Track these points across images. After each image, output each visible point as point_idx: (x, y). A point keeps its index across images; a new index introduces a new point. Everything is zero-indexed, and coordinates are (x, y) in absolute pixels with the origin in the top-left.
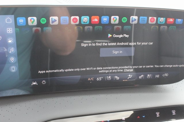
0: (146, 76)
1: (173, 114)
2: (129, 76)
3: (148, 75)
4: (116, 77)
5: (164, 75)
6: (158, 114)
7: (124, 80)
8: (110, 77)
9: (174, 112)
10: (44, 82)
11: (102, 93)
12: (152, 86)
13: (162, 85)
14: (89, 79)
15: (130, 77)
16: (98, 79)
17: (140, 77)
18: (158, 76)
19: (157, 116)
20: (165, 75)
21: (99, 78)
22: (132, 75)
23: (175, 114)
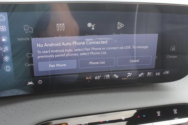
0: (146, 74)
3: (149, 73)
4: (115, 75)
5: (164, 73)
6: (159, 113)
7: (123, 79)
8: (108, 76)
9: (175, 111)
10: (40, 82)
11: (101, 92)
12: (153, 84)
13: (162, 83)
14: (87, 78)
15: (130, 75)
17: (140, 75)
18: (158, 74)
19: (158, 115)
20: (165, 73)
21: (97, 77)
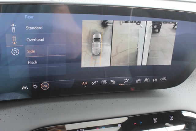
0: (143, 80)
1: (171, 120)
2: (125, 80)
3: (146, 79)
4: (112, 81)
5: (161, 79)
6: (155, 120)
7: (120, 85)
8: (105, 81)
9: (171, 118)
10: (35, 87)
11: (97, 98)
12: (150, 90)
13: (159, 90)
14: (83, 83)
15: (127, 81)
16: (93, 84)
17: (137, 81)
18: (155, 80)
19: (155, 122)
20: (163, 79)
21: (94, 82)
22: (128, 79)
23: (173, 120)
